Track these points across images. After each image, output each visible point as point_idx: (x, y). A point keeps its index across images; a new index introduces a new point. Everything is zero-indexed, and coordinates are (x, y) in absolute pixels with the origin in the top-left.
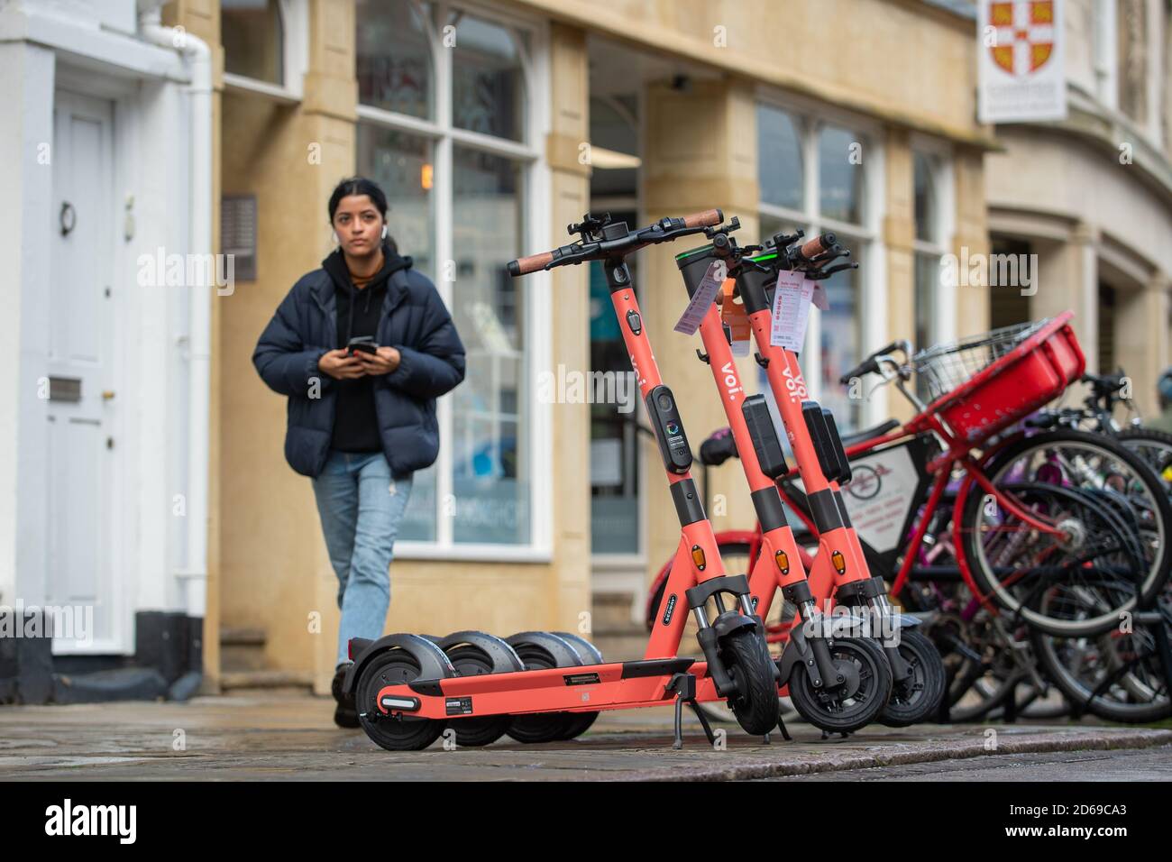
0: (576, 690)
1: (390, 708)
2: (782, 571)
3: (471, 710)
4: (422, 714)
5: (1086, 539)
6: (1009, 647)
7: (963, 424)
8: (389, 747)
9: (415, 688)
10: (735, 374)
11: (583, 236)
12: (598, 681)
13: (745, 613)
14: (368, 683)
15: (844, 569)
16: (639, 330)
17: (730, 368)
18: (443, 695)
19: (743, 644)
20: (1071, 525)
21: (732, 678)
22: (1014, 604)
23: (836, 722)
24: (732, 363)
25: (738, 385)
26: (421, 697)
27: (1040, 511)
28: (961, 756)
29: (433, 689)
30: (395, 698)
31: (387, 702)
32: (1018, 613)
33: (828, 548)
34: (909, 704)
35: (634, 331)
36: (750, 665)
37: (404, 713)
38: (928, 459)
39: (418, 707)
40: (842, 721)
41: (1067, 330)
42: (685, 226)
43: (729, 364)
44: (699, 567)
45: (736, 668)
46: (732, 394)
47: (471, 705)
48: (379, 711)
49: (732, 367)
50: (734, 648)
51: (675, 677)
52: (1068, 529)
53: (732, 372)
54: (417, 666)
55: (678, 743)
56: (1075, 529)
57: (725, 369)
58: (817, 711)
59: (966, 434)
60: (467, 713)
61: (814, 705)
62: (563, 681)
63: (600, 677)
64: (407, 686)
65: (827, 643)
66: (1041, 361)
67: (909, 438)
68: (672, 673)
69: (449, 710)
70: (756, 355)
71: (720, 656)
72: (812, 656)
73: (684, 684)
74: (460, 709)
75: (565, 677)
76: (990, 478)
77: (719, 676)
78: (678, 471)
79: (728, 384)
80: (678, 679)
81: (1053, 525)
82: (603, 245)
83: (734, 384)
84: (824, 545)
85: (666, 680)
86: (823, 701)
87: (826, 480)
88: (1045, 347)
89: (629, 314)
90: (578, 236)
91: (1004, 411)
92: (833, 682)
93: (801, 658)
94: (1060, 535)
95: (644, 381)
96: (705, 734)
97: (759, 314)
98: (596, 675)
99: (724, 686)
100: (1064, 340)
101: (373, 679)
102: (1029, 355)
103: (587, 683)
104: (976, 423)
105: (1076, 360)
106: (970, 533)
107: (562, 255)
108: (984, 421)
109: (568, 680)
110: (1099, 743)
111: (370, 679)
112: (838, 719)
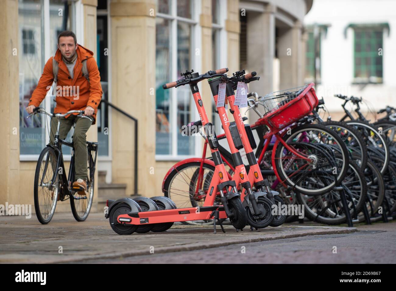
0: (182, 216)
1: (122, 222)
2: (242, 178)
3: (148, 222)
4: (132, 223)
5: (318, 161)
6: (284, 197)
7: (277, 123)
8: (120, 234)
9: (130, 215)
10: (227, 117)
11: (185, 77)
12: (189, 213)
13: (235, 192)
14: (113, 214)
15: (258, 177)
16: (202, 105)
17: (225, 115)
18: (139, 217)
19: (235, 201)
20: (313, 157)
21: (232, 212)
22: (293, 184)
23: (258, 225)
24: (226, 113)
25: (228, 120)
26: (132, 218)
27: (300, 151)
28: (303, 235)
29: (136, 215)
30: (123, 218)
31: (121, 220)
32: (294, 187)
33: (253, 170)
34: (278, 219)
35: (200, 106)
36: (238, 208)
37: (126, 223)
38: (263, 134)
39: (131, 221)
40: (260, 225)
41: (312, 90)
42: (216, 73)
43: (225, 114)
44: (221, 178)
45: (233, 209)
46: (226, 123)
47: (148, 220)
48: (118, 222)
49: (226, 115)
50: (233, 203)
51: (213, 212)
52: (312, 158)
53: (226, 116)
54: (130, 208)
55: (215, 232)
56: (314, 158)
57: (223, 115)
58: (253, 222)
59: (279, 126)
60: (147, 223)
61: (252, 220)
62: (178, 213)
63: (190, 212)
64: (127, 214)
65: (256, 201)
66: (304, 101)
67: (257, 126)
68: (213, 210)
69: (141, 222)
70: (230, 110)
71: (228, 205)
72: (251, 205)
73: (216, 214)
74: (145, 222)
75: (179, 212)
76: (285, 141)
77: (228, 212)
78: (215, 149)
79: (225, 120)
80: (214, 212)
81: (307, 157)
82: (192, 80)
83: (226, 120)
84: (252, 170)
85: (210, 213)
86: (255, 219)
87: (252, 149)
88: (306, 97)
89: (199, 100)
90: (184, 76)
91: (292, 119)
92: (258, 213)
93: (247, 205)
94: (309, 160)
95: (204, 121)
96: (221, 228)
97: (231, 97)
98: (189, 211)
99: (229, 214)
100: (311, 93)
101: (116, 212)
102: (301, 99)
103: (186, 213)
104: (281, 122)
105: (315, 100)
106: (278, 159)
107: (179, 83)
108: (285, 122)
109: (180, 213)
110: (337, 232)
111: (114, 212)
112: (259, 224)
